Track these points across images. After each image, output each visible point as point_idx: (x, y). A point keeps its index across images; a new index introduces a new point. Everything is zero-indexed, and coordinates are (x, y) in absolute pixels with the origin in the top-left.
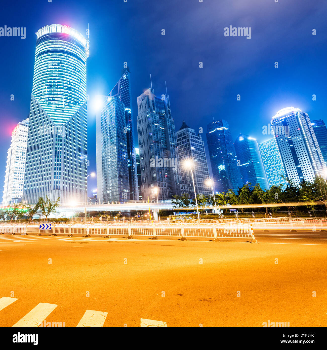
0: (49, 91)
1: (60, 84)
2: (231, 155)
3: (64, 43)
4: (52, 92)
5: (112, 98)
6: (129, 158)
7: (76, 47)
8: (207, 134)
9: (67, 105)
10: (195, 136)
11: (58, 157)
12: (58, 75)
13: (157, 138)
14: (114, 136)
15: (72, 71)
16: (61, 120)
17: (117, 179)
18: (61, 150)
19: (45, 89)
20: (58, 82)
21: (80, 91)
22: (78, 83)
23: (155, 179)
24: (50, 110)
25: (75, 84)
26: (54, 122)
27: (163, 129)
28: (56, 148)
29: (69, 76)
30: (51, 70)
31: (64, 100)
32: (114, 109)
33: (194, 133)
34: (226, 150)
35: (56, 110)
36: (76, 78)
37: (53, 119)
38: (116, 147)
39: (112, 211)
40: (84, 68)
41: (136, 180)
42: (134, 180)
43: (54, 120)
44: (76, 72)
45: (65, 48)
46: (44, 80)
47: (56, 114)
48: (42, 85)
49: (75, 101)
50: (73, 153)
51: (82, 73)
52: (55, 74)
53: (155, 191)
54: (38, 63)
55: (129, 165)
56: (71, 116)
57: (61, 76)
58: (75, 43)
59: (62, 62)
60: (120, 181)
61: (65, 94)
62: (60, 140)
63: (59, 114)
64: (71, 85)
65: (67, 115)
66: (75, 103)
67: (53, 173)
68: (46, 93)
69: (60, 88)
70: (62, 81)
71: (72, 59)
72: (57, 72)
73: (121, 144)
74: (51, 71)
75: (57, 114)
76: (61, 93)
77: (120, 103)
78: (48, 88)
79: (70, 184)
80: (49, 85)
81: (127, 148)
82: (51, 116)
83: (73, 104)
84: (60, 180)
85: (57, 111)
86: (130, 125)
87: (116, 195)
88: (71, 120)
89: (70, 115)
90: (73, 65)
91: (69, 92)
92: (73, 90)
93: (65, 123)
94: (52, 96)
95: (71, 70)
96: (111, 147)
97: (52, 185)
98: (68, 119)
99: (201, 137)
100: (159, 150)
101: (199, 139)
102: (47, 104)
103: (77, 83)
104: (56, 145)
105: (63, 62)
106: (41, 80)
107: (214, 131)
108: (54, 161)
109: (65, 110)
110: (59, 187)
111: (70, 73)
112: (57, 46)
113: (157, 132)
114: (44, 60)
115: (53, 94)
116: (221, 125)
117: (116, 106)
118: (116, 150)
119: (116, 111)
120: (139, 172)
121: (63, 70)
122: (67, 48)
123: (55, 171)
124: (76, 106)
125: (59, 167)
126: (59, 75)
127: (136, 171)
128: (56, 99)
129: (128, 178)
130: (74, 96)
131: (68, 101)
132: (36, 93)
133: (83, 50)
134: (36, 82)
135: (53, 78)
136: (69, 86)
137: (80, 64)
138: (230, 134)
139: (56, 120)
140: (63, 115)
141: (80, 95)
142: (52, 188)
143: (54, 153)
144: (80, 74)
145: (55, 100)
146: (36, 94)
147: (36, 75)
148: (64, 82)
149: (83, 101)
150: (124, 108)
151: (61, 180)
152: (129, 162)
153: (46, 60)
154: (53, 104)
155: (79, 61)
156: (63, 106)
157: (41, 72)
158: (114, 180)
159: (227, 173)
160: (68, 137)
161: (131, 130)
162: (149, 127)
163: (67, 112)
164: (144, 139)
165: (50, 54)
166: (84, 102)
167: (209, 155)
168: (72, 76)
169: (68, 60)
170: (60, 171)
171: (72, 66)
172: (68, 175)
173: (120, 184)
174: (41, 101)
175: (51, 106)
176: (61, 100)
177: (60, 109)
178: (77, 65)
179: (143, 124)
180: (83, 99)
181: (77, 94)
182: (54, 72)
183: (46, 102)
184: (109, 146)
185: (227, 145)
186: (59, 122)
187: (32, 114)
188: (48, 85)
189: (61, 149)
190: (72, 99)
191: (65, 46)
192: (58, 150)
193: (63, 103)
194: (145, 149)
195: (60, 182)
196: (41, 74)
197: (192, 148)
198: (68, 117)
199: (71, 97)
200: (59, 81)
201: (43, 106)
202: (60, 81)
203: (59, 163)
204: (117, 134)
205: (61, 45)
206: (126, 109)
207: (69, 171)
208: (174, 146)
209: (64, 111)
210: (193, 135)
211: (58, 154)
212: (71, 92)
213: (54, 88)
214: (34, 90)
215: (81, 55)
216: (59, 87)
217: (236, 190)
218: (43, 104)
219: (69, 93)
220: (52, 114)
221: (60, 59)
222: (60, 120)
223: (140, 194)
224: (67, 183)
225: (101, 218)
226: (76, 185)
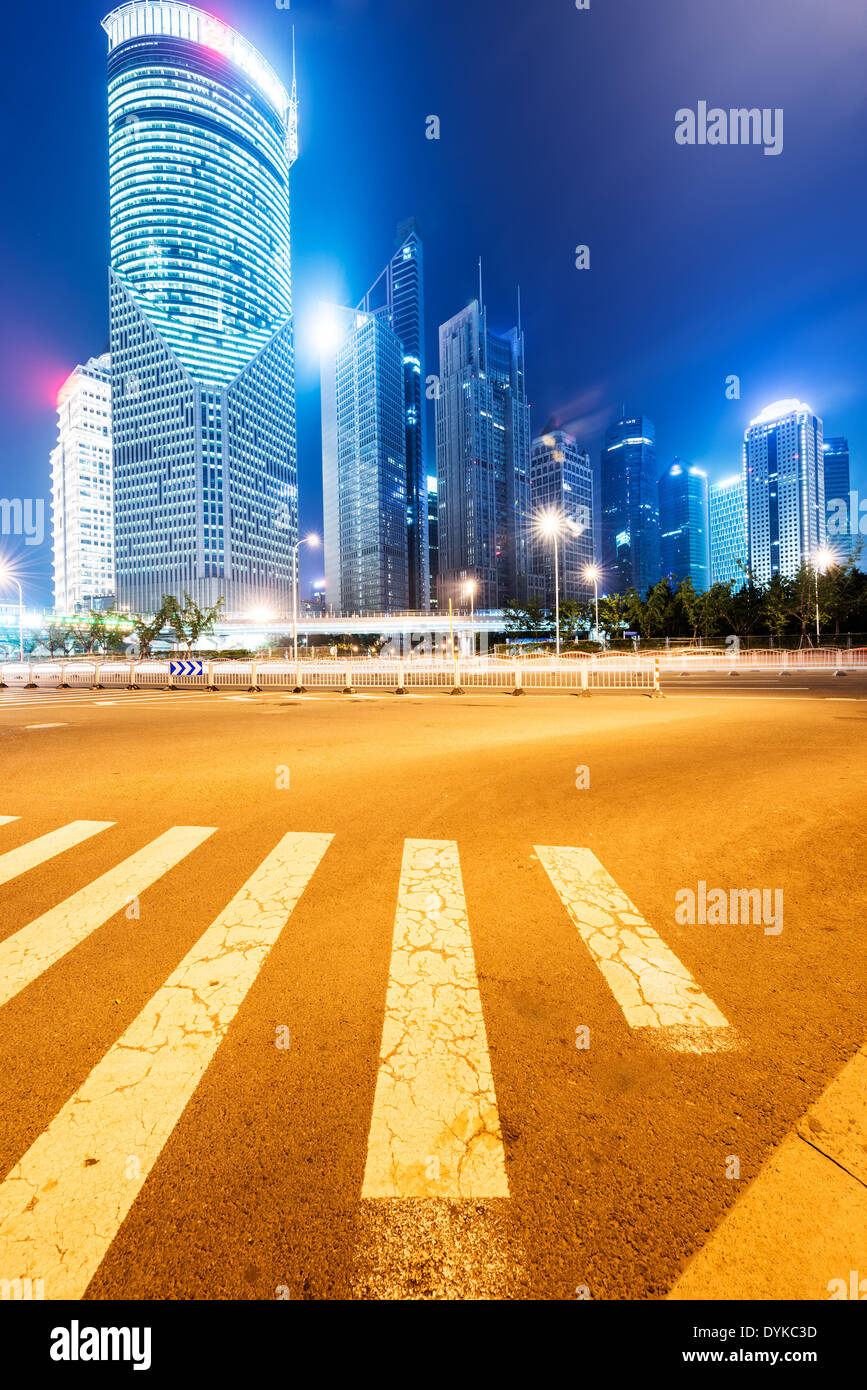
0: (171, 266)
1: (205, 245)
2: (648, 510)
3: (211, 89)
4: (181, 273)
5: (370, 318)
6: (410, 502)
7: (252, 115)
8: (604, 452)
9: (231, 325)
10: (575, 455)
11: (213, 486)
12: (195, 212)
13: (485, 452)
14: (372, 438)
15: (241, 205)
16: (215, 371)
17: (376, 556)
18: (220, 467)
19: (155, 259)
20: (198, 238)
21: (270, 279)
22: (264, 250)
23: (471, 561)
24: (177, 334)
25: (254, 253)
26: (193, 375)
27: (502, 428)
28: (205, 460)
29: (235, 222)
30: (171, 187)
31: (221, 305)
32: (374, 354)
33: (574, 448)
34: (639, 498)
35: (195, 335)
36: (259, 232)
37: (190, 365)
38: (375, 470)
39: (363, 635)
40: (280, 199)
41: (426, 561)
42: (420, 560)
43: (191, 370)
44: (257, 211)
45: (215, 111)
46: (150, 224)
47: (198, 350)
48: (144, 239)
49: (255, 314)
50: (258, 478)
51: (275, 219)
52: (185, 205)
53: (469, 587)
54: (121, 154)
55: (410, 521)
56: (246, 361)
57: (206, 215)
58: (248, 97)
59: (207, 163)
60: (384, 560)
61: (222, 283)
62: (215, 436)
63: (208, 352)
64: (242, 255)
65: (232, 358)
66: (257, 321)
67: (201, 533)
68: (161, 271)
69: (204, 261)
70: (211, 238)
71: (239, 158)
72: (191, 201)
73: (391, 461)
74: (169, 192)
75: (201, 351)
76: (210, 279)
77: (389, 336)
78: (165, 255)
79: (251, 564)
80: (166, 246)
81: (405, 475)
82: (183, 355)
83: (249, 321)
84: (221, 551)
85: (200, 339)
86: (418, 408)
87: (375, 597)
88: (246, 375)
89: (242, 360)
90: (245, 183)
91: (236, 278)
92: (248, 273)
93: (228, 381)
94: (180, 285)
95: (239, 200)
96: (363, 467)
97: (200, 564)
98: (237, 371)
99: (588, 460)
100: (486, 487)
101: (583, 463)
102: (164, 312)
103: (259, 251)
104: (205, 448)
105: (212, 165)
106: (136, 221)
107: (621, 445)
108: (200, 496)
109: (227, 341)
110: (222, 570)
111: (235, 212)
112: (187, 96)
113: (485, 435)
114: (142, 146)
115: (184, 280)
116: (636, 430)
117: (379, 345)
118: (376, 478)
119: (380, 363)
120: (433, 540)
121: (213, 196)
122: (221, 109)
123: (206, 526)
124: (261, 331)
125: (217, 515)
126: (200, 212)
127: (426, 539)
128: (195, 299)
129: (406, 554)
130: (253, 296)
131: (234, 310)
132: (124, 267)
133: (278, 129)
134: (122, 226)
135: (180, 220)
136: (236, 257)
137: (268, 183)
138: (653, 457)
139: (199, 371)
140: (222, 355)
141: (271, 294)
142: (201, 572)
143: (200, 472)
144: (269, 221)
145: (189, 303)
146: (127, 272)
147: (117, 198)
148: (219, 241)
149: (283, 316)
150: (402, 354)
151: (226, 552)
152: (409, 512)
153: (149, 145)
154: (184, 314)
155: (263, 168)
156: (220, 327)
157: (135, 189)
158: (368, 558)
159: (633, 552)
160: (239, 427)
161: (418, 423)
162: (465, 418)
163: (234, 346)
164: (450, 452)
165: (164, 124)
166: (284, 320)
167: (600, 506)
168: (244, 222)
169: (228, 159)
170: (221, 527)
171: (241, 186)
172: (245, 539)
173: (384, 569)
174: (146, 300)
175: (178, 322)
176: (210, 304)
177: (210, 334)
178: (257, 183)
179: (450, 409)
180: (282, 309)
181: (261, 291)
182: (181, 199)
183: (160, 305)
184: (359, 466)
185: (643, 484)
186: (208, 378)
187: (118, 342)
188: (163, 244)
189: (220, 462)
190: (247, 305)
191: (214, 100)
192: (212, 466)
193: (220, 316)
194: (451, 478)
195: (222, 558)
196: (137, 200)
197: (566, 487)
198: (237, 363)
199: (245, 298)
200: (200, 233)
201: (154, 317)
202: (204, 234)
203: (216, 502)
204: (381, 431)
205: (201, 94)
206: (407, 360)
207: (247, 529)
208: (523, 478)
209: (225, 344)
210: (571, 453)
211: (213, 477)
212: (241, 279)
213: (184, 256)
214: (116, 256)
215: (271, 149)
216: (201, 255)
217: (645, 591)
218: (151, 309)
219: (235, 283)
220: (186, 348)
221: (198, 150)
222: (212, 370)
223: (433, 596)
224: (242, 562)
225: (333, 650)
226: (267, 568)
